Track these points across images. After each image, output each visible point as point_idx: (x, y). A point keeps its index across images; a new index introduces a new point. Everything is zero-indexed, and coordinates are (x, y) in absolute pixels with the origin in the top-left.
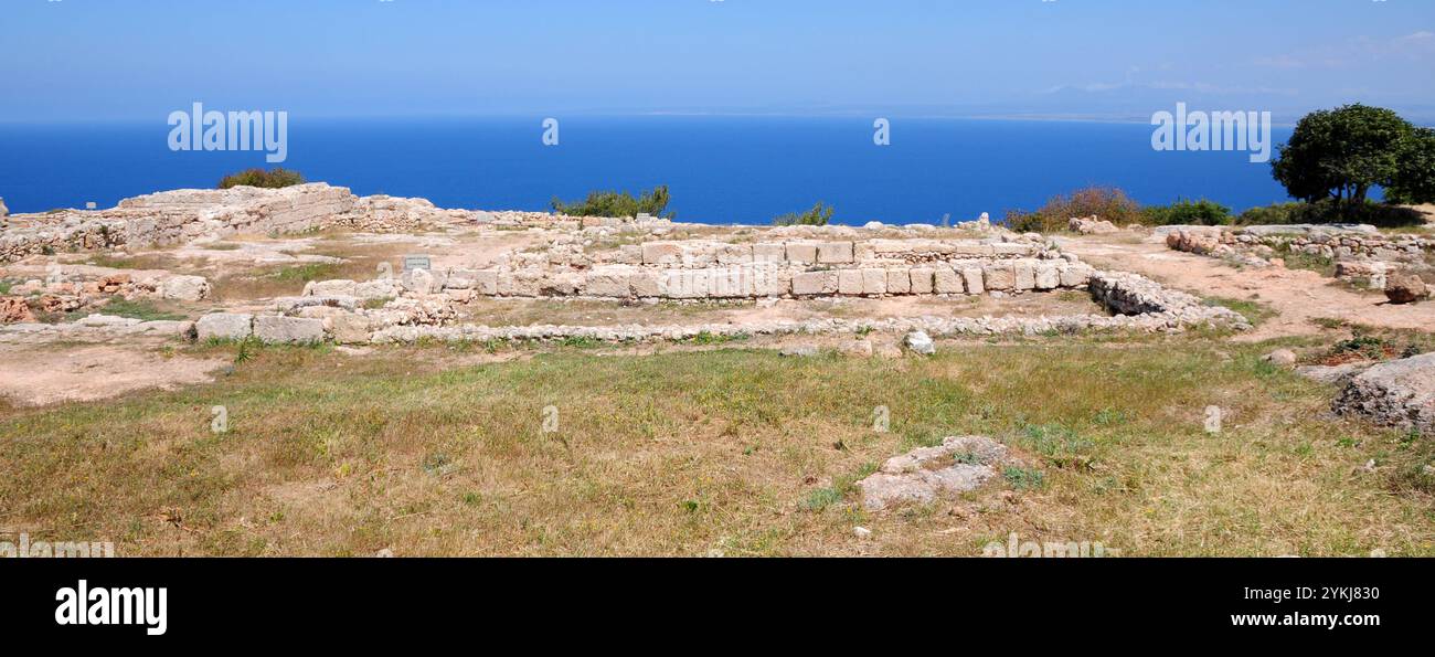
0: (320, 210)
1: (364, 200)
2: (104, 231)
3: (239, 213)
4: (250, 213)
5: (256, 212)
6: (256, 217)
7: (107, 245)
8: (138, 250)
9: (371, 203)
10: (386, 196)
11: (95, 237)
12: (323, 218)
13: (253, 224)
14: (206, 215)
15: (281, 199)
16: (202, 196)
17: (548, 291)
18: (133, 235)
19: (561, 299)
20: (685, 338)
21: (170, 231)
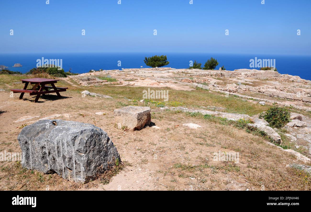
0: (269, 76)
1: (283, 75)
2: (221, 74)
3: (249, 74)
4: (252, 74)
5: (253, 74)
6: (253, 75)
7: (222, 76)
8: (227, 78)
9: (284, 76)
10: (288, 75)
11: (220, 75)
12: (270, 77)
13: (252, 76)
14: (243, 74)
15: (260, 72)
16: (247, 70)
17: (259, 92)
18: (226, 75)
19: (261, 93)
20: (249, 99)
21: (233, 75)
